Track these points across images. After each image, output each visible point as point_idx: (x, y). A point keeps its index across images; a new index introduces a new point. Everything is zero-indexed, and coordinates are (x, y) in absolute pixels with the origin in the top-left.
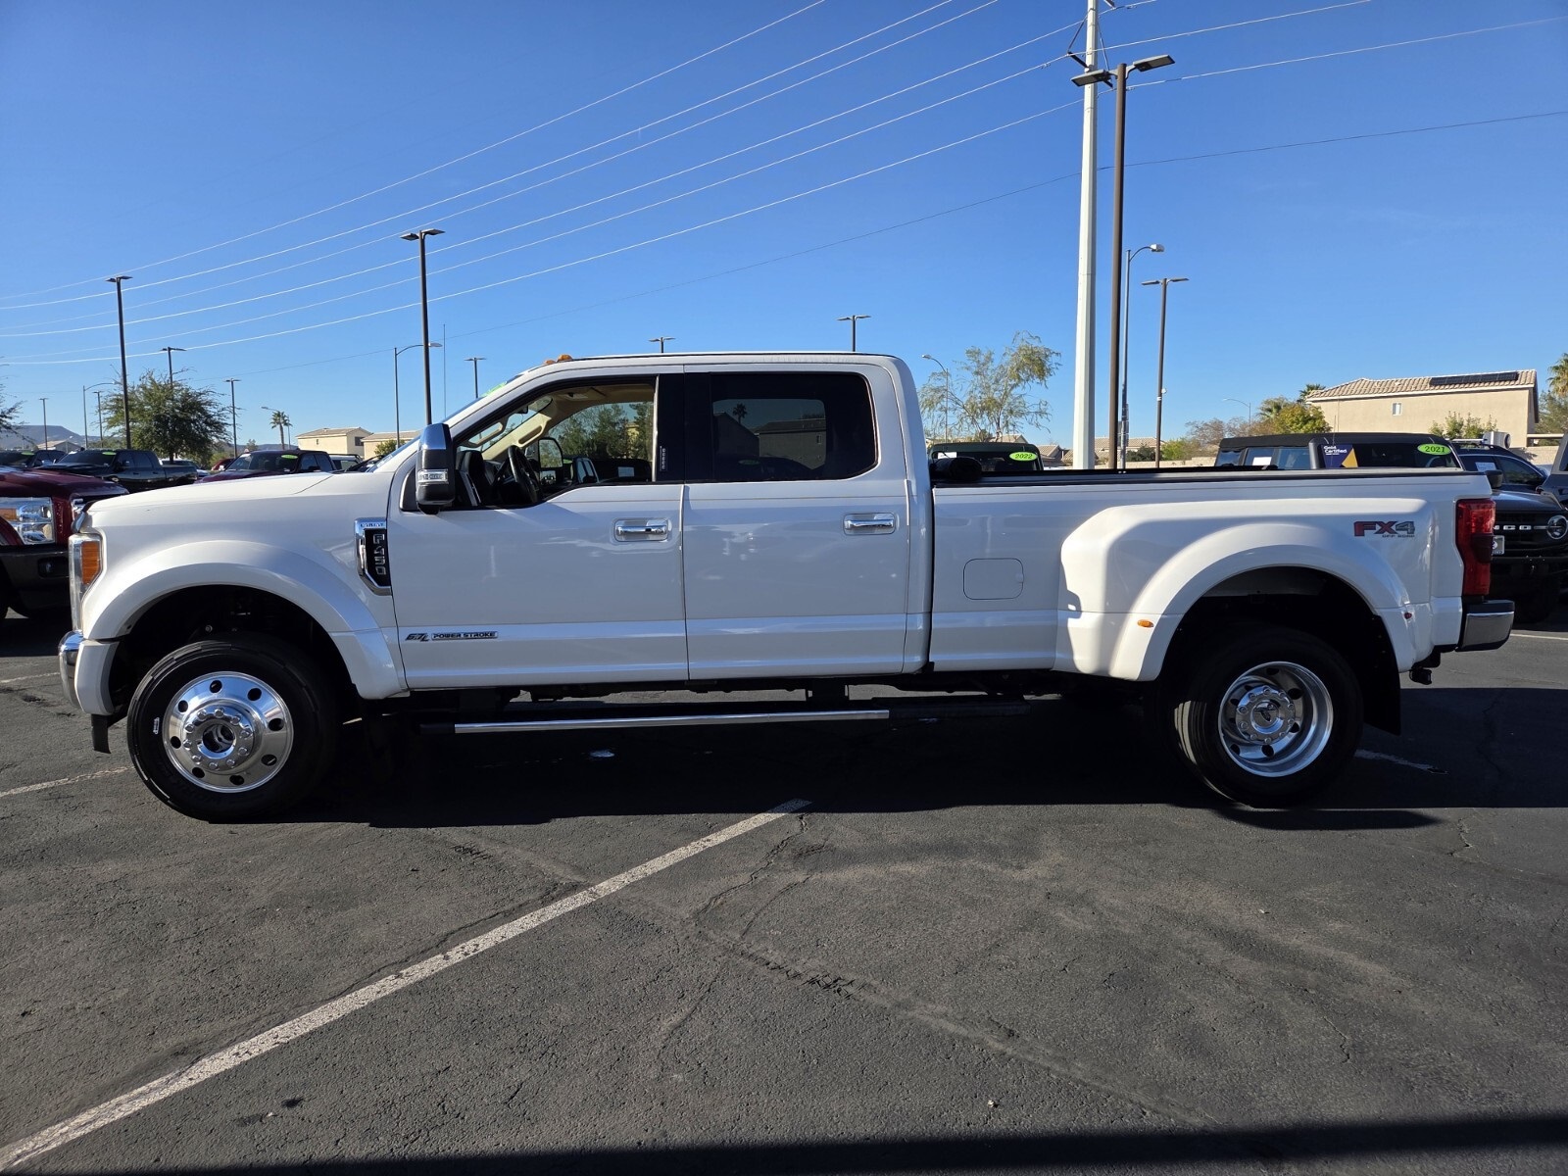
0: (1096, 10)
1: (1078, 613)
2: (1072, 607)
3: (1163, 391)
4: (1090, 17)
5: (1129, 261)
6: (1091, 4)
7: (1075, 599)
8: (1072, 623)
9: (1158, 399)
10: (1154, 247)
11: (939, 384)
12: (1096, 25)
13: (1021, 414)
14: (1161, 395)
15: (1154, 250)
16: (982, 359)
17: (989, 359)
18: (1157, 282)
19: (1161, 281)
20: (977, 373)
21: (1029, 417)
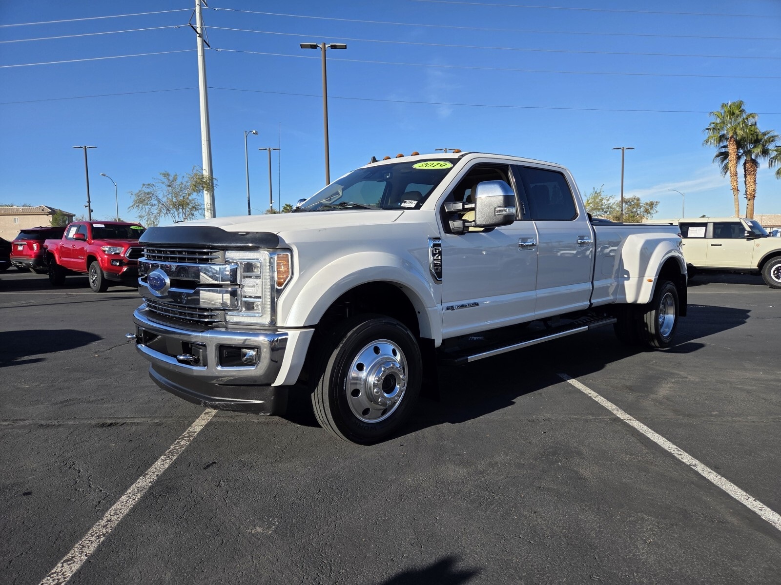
0: (200, 5)
1: (628, 279)
2: (626, 276)
3: (273, 201)
4: (197, 9)
5: (246, 136)
6: (197, 2)
7: (627, 273)
8: (626, 282)
9: (271, 205)
10: (254, 132)
11: (147, 190)
12: (201, 13)
13: (197, 209)
14: (272, 203)
15: (254, 133)
16: (171, 178)
17: (175, 179)
18: (266, 149)
19: (268, 149)
20: (169, 186)
21: (200, 211)
